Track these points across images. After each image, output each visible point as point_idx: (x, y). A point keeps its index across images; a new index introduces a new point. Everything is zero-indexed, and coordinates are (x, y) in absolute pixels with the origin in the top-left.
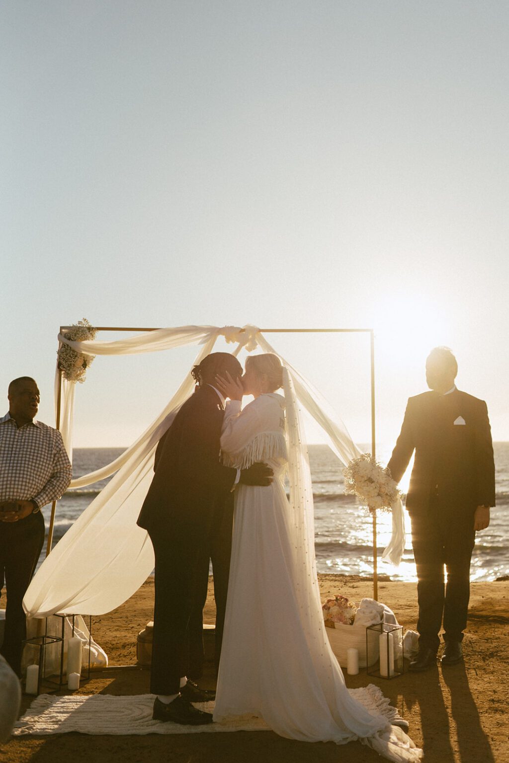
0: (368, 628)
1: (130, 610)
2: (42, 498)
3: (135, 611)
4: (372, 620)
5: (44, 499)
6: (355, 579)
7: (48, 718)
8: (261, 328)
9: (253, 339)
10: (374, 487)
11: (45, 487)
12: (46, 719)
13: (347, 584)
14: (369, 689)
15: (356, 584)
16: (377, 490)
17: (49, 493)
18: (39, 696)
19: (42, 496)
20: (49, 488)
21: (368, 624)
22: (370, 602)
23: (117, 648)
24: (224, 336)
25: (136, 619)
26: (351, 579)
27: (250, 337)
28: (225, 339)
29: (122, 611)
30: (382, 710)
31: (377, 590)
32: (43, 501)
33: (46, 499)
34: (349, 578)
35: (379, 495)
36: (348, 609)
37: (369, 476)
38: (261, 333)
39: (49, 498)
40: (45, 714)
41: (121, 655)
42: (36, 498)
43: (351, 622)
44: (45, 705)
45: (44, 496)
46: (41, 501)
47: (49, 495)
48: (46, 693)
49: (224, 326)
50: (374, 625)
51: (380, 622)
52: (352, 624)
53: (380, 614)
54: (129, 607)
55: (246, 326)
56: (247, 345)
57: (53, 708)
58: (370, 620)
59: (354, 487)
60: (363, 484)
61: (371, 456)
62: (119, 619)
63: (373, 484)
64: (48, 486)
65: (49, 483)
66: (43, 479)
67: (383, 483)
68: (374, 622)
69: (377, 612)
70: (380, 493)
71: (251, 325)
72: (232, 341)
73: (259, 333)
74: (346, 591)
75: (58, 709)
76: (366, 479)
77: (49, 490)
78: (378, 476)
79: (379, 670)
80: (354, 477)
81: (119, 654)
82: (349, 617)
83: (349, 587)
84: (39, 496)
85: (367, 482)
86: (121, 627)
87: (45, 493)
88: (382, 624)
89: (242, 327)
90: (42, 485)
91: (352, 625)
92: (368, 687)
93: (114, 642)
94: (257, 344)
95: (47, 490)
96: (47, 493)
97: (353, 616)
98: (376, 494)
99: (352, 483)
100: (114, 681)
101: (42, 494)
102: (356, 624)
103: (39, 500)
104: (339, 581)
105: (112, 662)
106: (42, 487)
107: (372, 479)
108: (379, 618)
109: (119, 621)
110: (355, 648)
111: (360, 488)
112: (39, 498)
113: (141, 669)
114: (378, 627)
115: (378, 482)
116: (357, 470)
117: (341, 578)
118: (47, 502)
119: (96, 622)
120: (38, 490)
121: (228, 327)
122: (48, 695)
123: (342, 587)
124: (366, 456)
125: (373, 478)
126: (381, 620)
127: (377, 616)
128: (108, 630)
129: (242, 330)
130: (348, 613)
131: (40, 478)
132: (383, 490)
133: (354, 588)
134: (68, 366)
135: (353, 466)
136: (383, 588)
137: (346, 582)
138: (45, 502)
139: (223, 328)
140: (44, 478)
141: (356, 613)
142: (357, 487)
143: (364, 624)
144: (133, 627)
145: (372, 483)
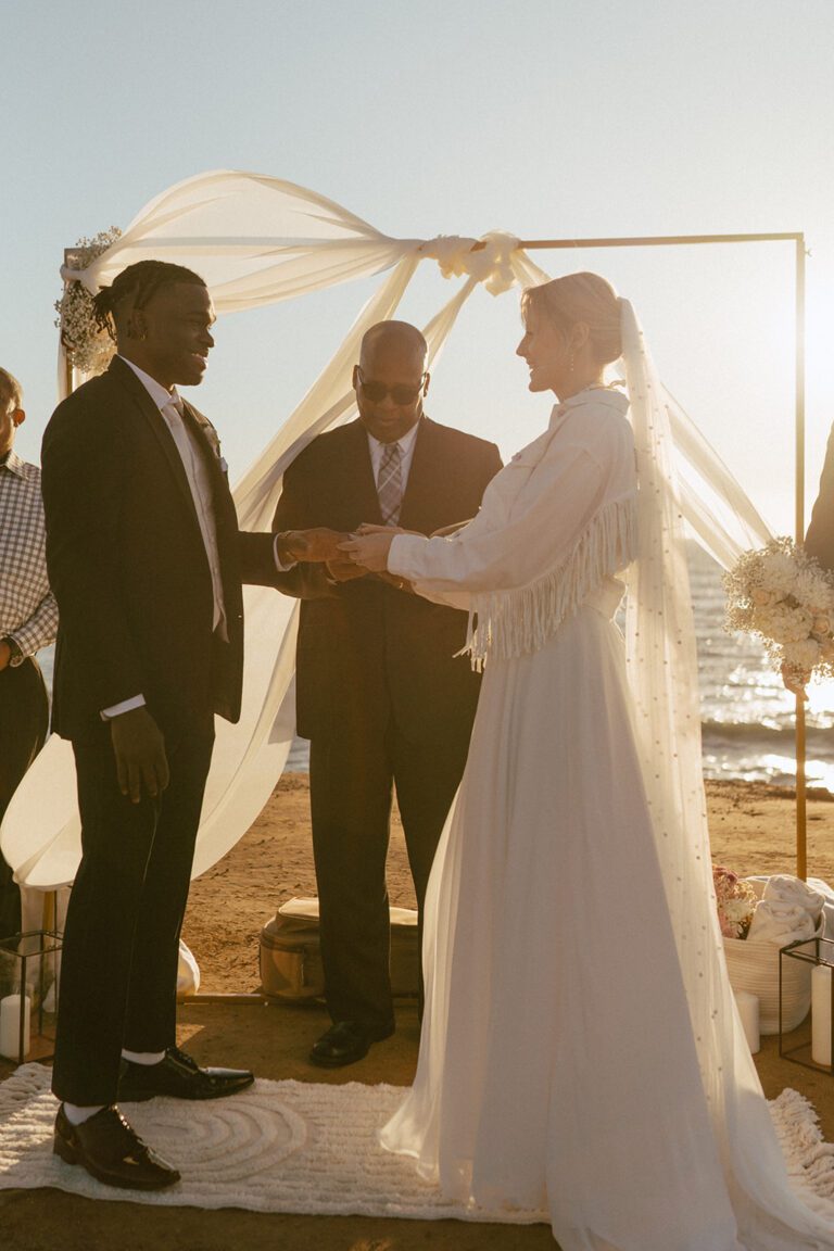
0: (783, 951)
1: (291, 850)
2: (29, 635)
3: (301, 852)
4: (794, 930)
5: (34, 636)
6: (756, 793)
7: (14, 1136)
8: (524, 238)
9: (506, 262)
10: (801, 619)
11: (37, 610)
12: (8, 1137)
13: (740, 804)
14: (783, 1107)
15: (758, 806)
16: (807, 626)
17: (46, 623)
18: (21, 1068)
19: (29, 630)
20: (46, 612)
21: (785, 941)
22: (789, 886)
23: (233, 943)
24: (436, 261)
25: (298, 871)
26: (749, 793)
27: (498, 259)
28: (439, 268)
29: (277, 850)
30: (817, 1180)
31: (805, 824)
32: (33, 641)
33: (39, 637)
34: (744, 790)
35: (811, 636)
36: (736, 901)
37: (788, 592)
38: (525, 250)
39: (46, 634)
40: (12, 1123)
41: (237, 962)
42: (17, 634)
43: (741, 931)
44: (23, 1094)
45: (35, 630)
46: (28, 640)
47: (46, 629)
48: (36, 1061)
49: (435, 237)
50: (798, 943)
51: (815, 935)
52: (743, 936)
53: (812, 916)
54: (293, 842)
55: (488, 234)
56: (490, 279)
57: (36, 1105)
58: (789, 930)
59: (750, 616)
60: (772, 611)
61: (793, 543)
62: (265, 870)
63: (797, 612)
64: (45, 608)
65: (47, 602)
66: (30, 594)
67: (823, 608)
68: (799, 936)
69: (807, 910)
70: (815, 632)
71: (501, 232)
72: (456, 273)
73: (519, 251)
74: (738, 824)
75: (46, 1109)
76: (779, 599)
77: (46, 617)
78: (811, 591)
79: (810, 1044)
80: (749, 594)
81: (234, 957)
82: (739, 920)
83: (745, 813)
84: (23, 630)
85: (782, 605)
86: (263, 889)
87: (36, 623)
88: (817, 940)
89: (479, 238)
90: (29, 606)
91: (745, 939)
92: (780, 1097)
93: (233, 928)
94: (513, 278)
95: (41, 617)
96: (42, 622)
97: (747, 918)
98: (805, 635)
99: (746, 607)
100: (199, 1033)
101: (30, 625)
102: (753, 937)
103: (23, 639)
104: (724, 797)
105: (212, 978)
106: (31, 611)
107: (795, 599)
108: (810, 926)
109: (263, 873)
110: (750, 992)
111: (766, 619)
112: (23, 634)
113: (266, 1004)
114: (807, 949)
115: (809, 605)
116: (758, 576)
117: (729, 788)
118: (41, 643)
119: (217, 875)
120: (20, 618)
121: (445, 238)
122: (40, 1066)
123: (729, 812)
124: (780, 542)
125: (797, 596)
126: (816, 929)
127: (807, 921)
128: (233, 896)
129: (479, 246)
130: (734, 910)
131: (24, 591)
132: (822, 624)
133: (753, 815)
134: (80, 338)
135: (747, 568)
136: (816, 818)
137: (738, 800)
138: (38, 642)
139: (435, 240)
140: (34, 591)
141: (755, 910)
142: (758, 618)
143: (772, 940)
144: (284, 891)
145: (794, 608)
